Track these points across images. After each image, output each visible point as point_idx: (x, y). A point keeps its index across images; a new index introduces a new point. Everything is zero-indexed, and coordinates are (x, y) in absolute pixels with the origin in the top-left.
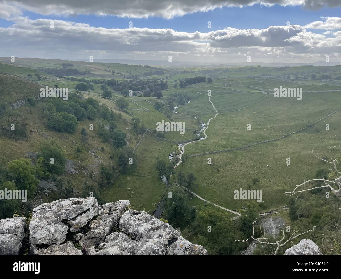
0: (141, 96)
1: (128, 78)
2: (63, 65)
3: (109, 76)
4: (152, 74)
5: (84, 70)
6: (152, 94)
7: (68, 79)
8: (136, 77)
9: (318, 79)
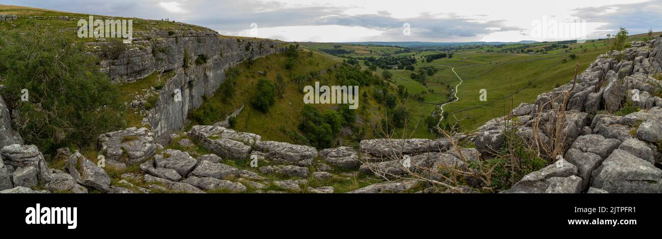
0: (396, 69)
1: (382, 56)
2: (335, 47)
3: (368, 54)
4: (401, 52)
5: (349, 50)
6: (405, 67)
7: (340, 56)
8: (389, 55)
9: (526, 53)
